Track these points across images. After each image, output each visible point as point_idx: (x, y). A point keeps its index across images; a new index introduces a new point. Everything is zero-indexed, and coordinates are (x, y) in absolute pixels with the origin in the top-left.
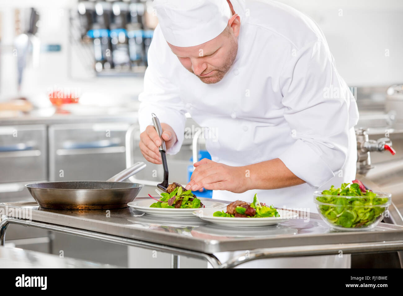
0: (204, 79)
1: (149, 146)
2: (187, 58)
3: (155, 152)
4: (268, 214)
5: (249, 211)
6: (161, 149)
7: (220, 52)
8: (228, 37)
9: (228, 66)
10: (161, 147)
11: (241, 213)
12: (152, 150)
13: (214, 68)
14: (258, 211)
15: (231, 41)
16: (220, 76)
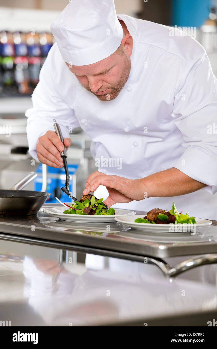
0: (101, 97)
1: (51, 151)
2: (85, 77)
3: (55, 157)
4: (187, 221)
5: (171, 218)
6: (63, 155)
7: (114, 69)
8: (122, 56)
9: (122, 83)
10: (62, 152)
11: (162, 220)
12: (53, 154)
13: (109, 85)
14: (177, 218)
15: (125, 59)
16: (115, 93)
